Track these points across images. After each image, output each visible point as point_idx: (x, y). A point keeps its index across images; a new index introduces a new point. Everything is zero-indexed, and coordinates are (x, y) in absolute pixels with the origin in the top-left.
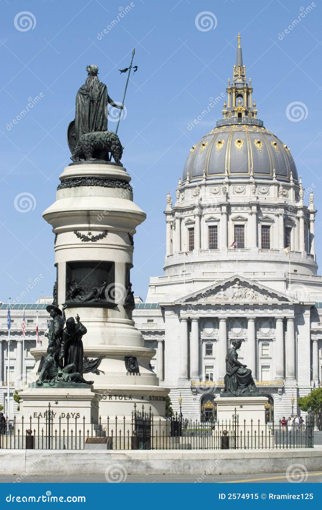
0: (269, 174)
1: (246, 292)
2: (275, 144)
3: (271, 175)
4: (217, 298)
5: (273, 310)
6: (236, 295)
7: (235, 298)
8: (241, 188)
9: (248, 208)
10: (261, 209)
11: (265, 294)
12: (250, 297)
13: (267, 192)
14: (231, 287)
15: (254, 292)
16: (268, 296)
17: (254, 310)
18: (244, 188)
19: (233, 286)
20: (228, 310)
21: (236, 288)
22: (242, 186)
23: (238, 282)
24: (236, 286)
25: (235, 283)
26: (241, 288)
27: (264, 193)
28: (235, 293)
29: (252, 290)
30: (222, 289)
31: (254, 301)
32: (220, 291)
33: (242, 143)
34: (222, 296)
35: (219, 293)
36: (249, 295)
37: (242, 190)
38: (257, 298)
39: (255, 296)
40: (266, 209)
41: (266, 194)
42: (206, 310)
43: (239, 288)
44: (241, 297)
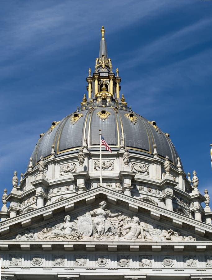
0: (148, 151)
1: (122, 223)
2: (154, 124)
3: (150, 152)
4: (57, 235)
5: (184, 261)
6: (99, 228)
7: (96, 235)
8: (106, 162)
9: (118, 184)
10: (138, 187)
11: (166, 229)
12: (131, 234)
13: (146, 172)
14: (88, 214)
15: (139, 224)
16: (173, 234)
17: (140, 261)
18: (111, 162)
19: (92, 212)
20: (81, 261)
21: (98, 215)
22: (109, 160)
23: (103, 203)
24: (99, 211)
25: (98, 206)
26: (110, 217)
27: (142, 172)
28: (98, 224)
29: (136, 219)
30: (68, 218)
31: (141, 241)
32: (63, 221)
33: (108, 114)
34: (68, 231)
35: (62, 225)
36: (130, 228)
37: (107, 165)
38: (148, 236)
39: (142, 231)
40: (146, 189)
41: (144, 174)
42: (31, 259)
43: (106, 216)
44: (110, 234)
